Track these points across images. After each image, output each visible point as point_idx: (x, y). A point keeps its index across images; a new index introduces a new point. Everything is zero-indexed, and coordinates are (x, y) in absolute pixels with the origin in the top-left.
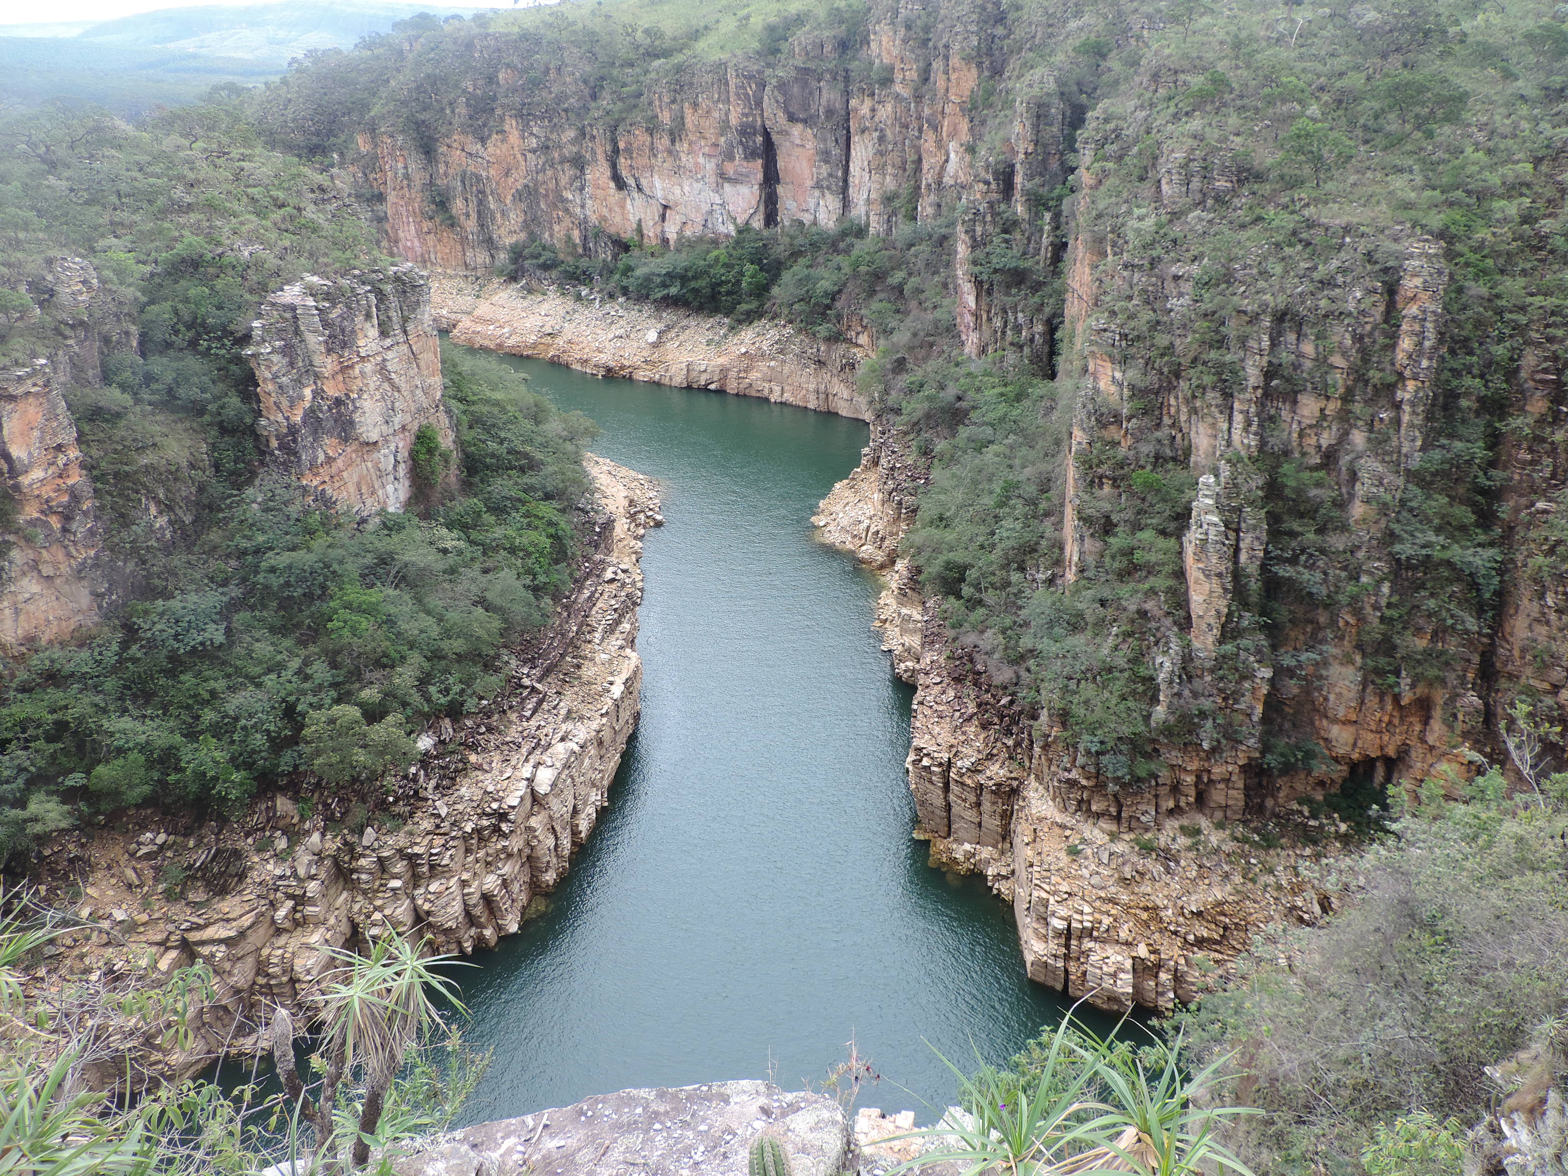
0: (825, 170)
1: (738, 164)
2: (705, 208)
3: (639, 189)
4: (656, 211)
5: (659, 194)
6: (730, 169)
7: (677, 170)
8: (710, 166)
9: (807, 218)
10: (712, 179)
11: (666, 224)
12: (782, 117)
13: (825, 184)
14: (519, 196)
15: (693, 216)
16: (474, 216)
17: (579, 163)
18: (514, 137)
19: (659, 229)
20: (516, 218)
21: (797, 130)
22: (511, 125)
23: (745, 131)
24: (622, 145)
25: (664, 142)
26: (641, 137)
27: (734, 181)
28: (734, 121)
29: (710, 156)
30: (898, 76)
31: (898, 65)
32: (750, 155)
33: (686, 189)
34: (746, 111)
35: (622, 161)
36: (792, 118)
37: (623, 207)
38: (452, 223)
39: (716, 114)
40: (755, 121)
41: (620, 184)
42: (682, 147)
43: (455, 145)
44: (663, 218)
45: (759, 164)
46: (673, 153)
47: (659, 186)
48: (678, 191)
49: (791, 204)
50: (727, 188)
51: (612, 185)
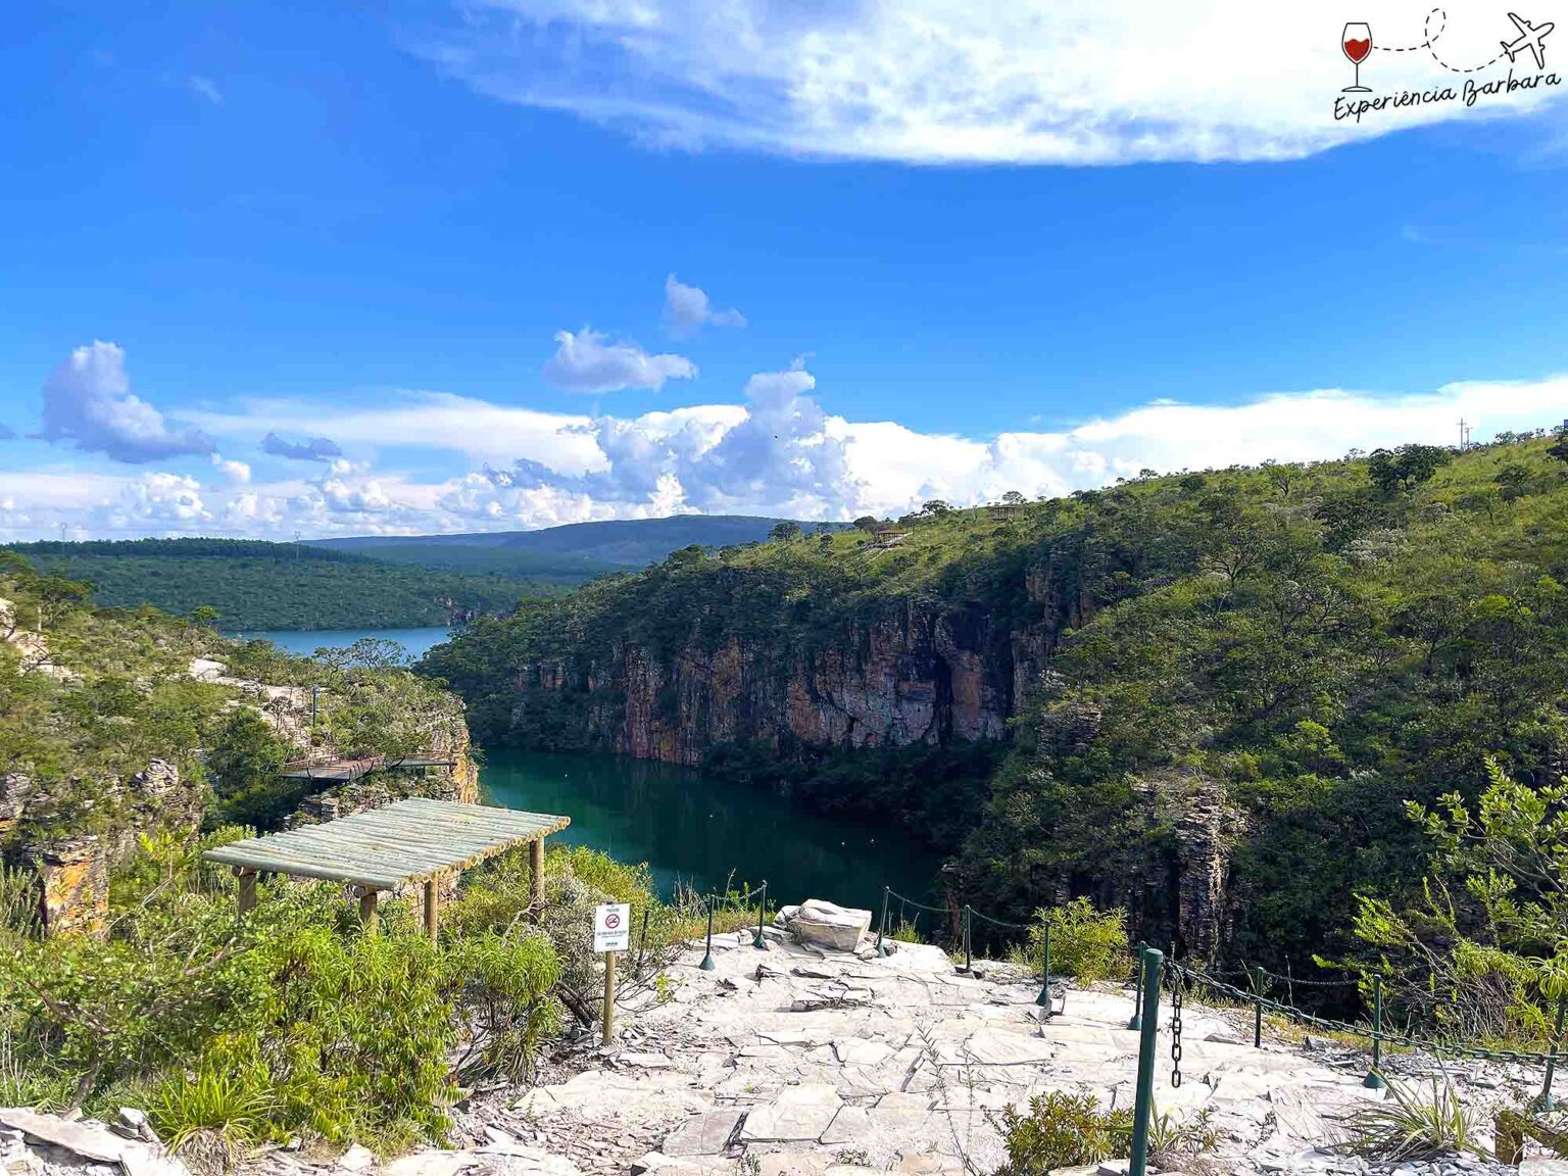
0: (990, 692)
1: (913, 684)
2: (888, 721)
3: (832, 702)
4: (842, 724)
5: (848, 707)
6: (905, 688)
7: (864, 687)
8: (890, 685)
9: (976, 736)
10: (891, 696)
11: (853, 734)
12: (951, 647)
13: (991, 705)
14: (734, 703)
15: (875, 729)
16: (694, 717)
17: (783, 679)
18: (735, 652)
19: (846, 739)
20: (729, 721)
21: (965, 656)
22: (734, 643)
23: (921, 655)
24: (818, 663)
25: (851, 662)
26: (834, 657)
27: (910, 699)
28: (910, 645)
29: (891, 675)
30: (1047, 611)
31: (1048, 603)
32: (923, 676)
33: (871, 703)
34: (921, 637)
35: (817, 677)
36: (960, 646)
37: (817, 717)
38: (675, 722)
39: (896, 640)
40: (928, 646)
41: (816, 698)
42: (867, 667)
43: (687, 656)
44: (851, 729)
45: (931, 685)
46: (860, 671)
47: (848, 699)
48: (863, 706)
49: (963, 722)
50: (905, 705)
51: (807, 697)
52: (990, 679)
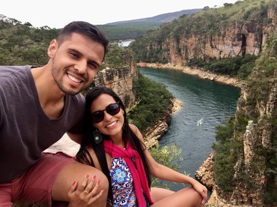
0: (256, 42)
1: (236, 42)
2: (229, 51)
3: (216, 48)
4: (219, 52)
5: (220, 49)
6: (234, 43)
9: (252, 54)
10: (231, 45)
12: (246, 31)
13: (256, 46)
14: (193, 49)
15: (227, 53)
16: (185, 53)
17: (205, 43)
18: (193, 38)
19: (219, 56)
20: (192, 54)
21: (250, 34)
22: (193, 36)
23: (239, 35)
25: (221, 38)
26: (217, 37)
28: (236, 33)
32: (239, 40)
33: (226, 47)
34: (239, 30)
35: (213, 42)
36: (249, 32)
37: (212, 51)
38: (181, 55)
39: (232, 32)
40: (241, 32)
41: (212, 47)
42: (225, 39)
45: (241, 42)
46: (223, 40)
47: (220, 47)
48: (224, 48)
49: (249, 50)
50: (234, 47)
52: (256, 39)
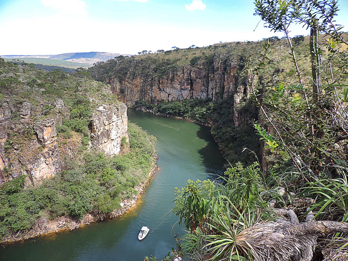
0: (203, 88)
1: (185, 86)
2: (177, 95)
4: (167, 95)
5: (168, 92)
6: (183, 87)
8: (179, 86)
10: (179, 89)
11: (169, 98)
12: (195, 77)
13: (203, 91)
14: (138, 91)
15: (175, 96)
17: (152, 85)
18: (138, 80)
19: (167, 99)
20: (137, 96)
21: (198, 80)
22: (138, 77)
23: (187, 80)
25: (169, 82)
26: (165, 80)
27: (184, 90)
28: (185, 78)
29: (179, 84)
30: (219, 70)
31: (220, 68)
32: (188, 84)
34: (187, 76)
35: (161, 85)
37: (160, 94)
40: (189, 78)
41: (160, 90)
42: (173, 83)
43: (126, 81)
45: (189, 87)
47: (168, 90)
48: (172, 91)
49: (196, 95)
51: (158, 90)
52: (203, 85)
